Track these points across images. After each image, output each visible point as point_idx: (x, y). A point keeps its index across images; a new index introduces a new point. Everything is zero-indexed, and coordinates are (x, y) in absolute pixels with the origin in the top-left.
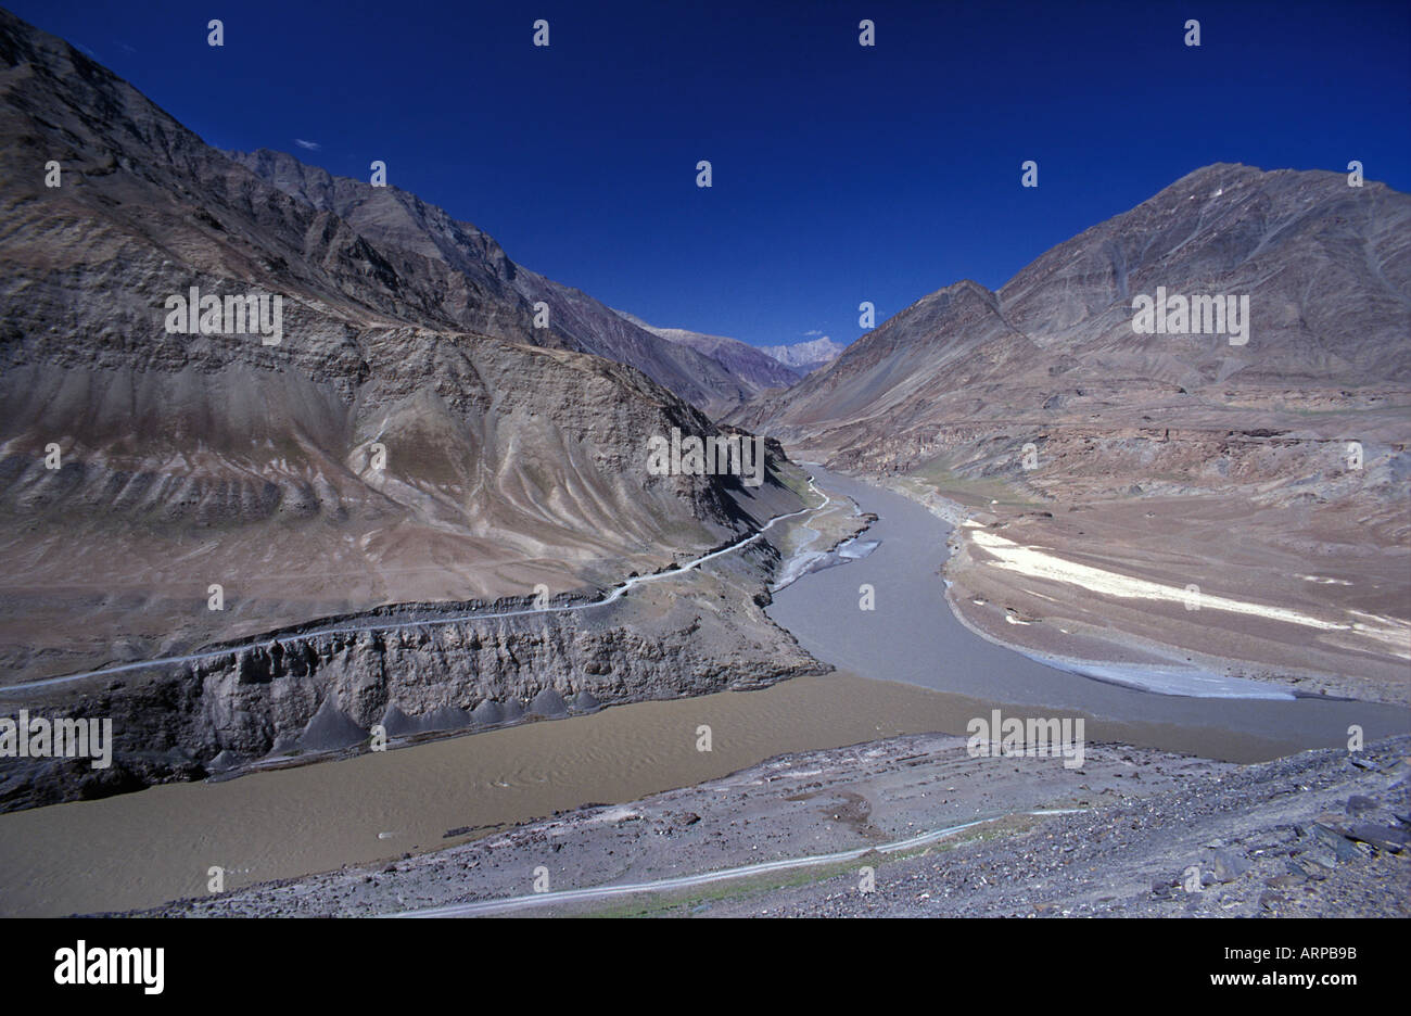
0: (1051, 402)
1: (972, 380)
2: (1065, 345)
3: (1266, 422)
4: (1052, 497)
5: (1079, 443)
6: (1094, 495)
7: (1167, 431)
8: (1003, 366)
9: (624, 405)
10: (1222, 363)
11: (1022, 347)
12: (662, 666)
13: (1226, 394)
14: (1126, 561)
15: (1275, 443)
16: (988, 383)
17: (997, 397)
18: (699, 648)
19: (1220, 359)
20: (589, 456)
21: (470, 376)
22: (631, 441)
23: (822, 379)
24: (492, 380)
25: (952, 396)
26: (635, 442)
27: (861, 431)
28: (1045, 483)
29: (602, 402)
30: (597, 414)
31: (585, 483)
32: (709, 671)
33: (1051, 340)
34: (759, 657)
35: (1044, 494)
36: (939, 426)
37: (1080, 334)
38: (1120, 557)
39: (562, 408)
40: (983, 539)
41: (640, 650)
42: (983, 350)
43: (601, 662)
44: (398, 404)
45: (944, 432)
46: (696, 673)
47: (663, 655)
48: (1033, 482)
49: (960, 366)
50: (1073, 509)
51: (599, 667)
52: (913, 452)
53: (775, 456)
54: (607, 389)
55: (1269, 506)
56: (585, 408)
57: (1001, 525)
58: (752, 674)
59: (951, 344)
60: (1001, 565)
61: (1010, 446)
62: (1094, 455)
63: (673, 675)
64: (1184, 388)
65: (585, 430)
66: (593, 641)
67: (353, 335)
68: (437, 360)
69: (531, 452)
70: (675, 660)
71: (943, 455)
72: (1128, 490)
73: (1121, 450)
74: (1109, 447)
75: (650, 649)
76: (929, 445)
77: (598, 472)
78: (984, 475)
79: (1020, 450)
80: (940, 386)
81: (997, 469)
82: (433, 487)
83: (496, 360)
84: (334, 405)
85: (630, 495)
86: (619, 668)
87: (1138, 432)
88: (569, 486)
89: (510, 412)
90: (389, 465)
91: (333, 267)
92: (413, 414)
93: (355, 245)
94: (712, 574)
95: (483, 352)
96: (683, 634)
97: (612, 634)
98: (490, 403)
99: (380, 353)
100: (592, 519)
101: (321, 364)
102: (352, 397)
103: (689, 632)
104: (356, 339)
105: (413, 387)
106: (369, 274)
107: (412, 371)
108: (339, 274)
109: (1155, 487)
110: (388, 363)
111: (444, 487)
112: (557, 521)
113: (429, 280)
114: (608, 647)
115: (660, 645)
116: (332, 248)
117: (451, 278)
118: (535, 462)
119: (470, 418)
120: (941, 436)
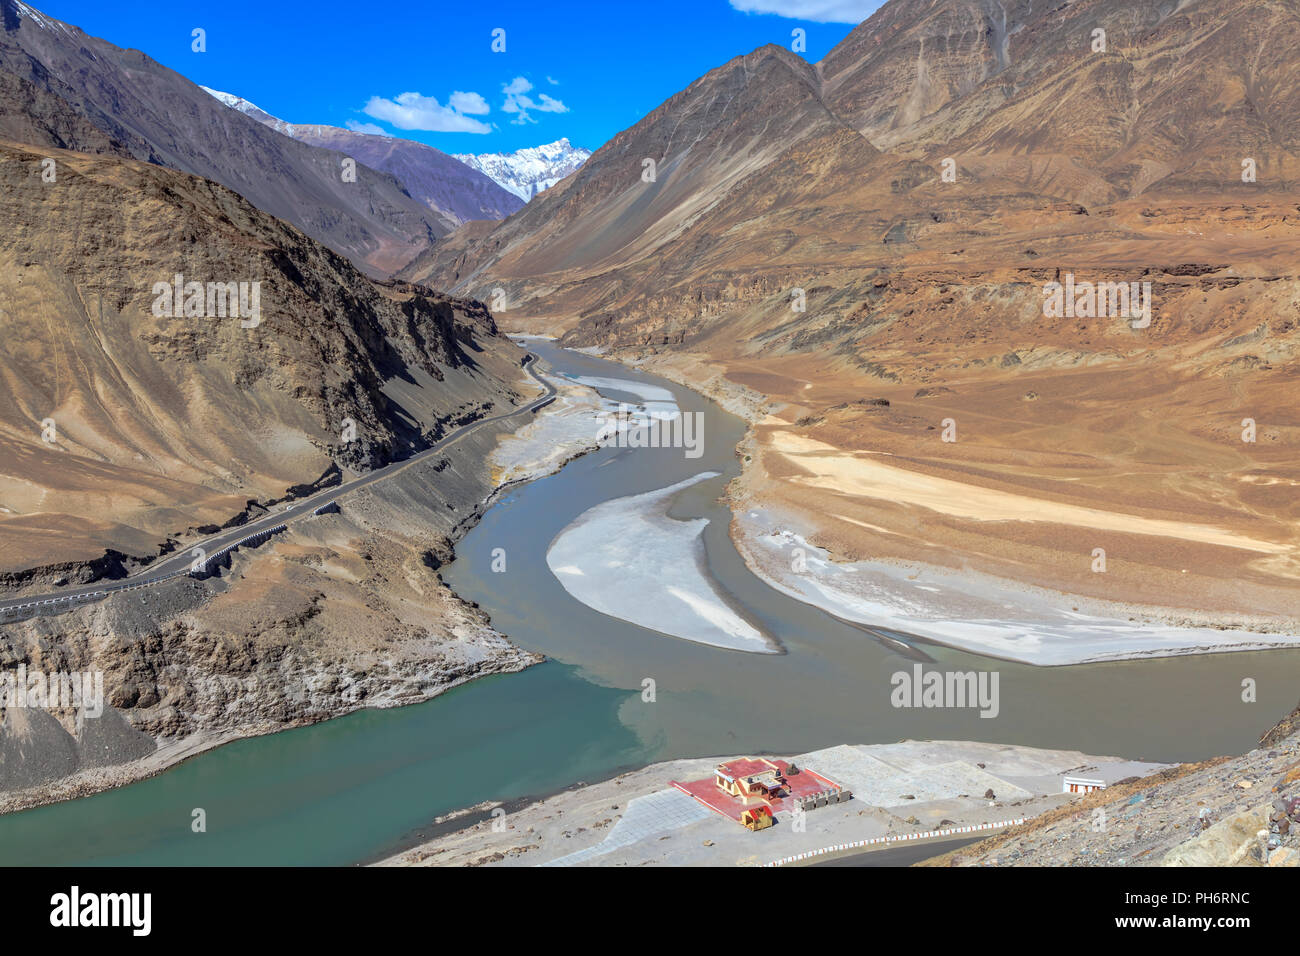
0: (894, 232)
1: (780, 203)
2: (915, 146)
3: (1198, 255)
4: (892, 376)
5: (933, 293)
6: (953, 370)
7: (1058, 271)
8: (825, 180)
9: (198, 246)
10: (1138, 168)
11: (852, 150)
12: (251, 682)
13: (1143, 214)
15: (1207, 285)
16: (802, 206)
17: (815, 226)
18: (319, 645)
19: (1136, 162)
20: (136, 334)
23: (554, 204)
25: (750, 228)
27: (615, 285)
28: (883, 356)
29: (160, 241)
30: (148, 263)
33: (897, 138)
34: (423, 649)
35: (880, 372)
36: (729, 274)
37: (938, 128)
38: (985, 461)
39: (85, 253)
40: (788, 444)
41: (213, 659)
42: (796, 155)
43: (140, 686)
45: (736, 283)
46: (312, 687)
47: (254, 662)
48: (866, 355)
49: (759, 181)
50: (922, 392)
51: (136, 696)
52: (691, 316)
53: (478, 328)
54: (166, 220)
55: (1198, 376)
56: (128, 252)
57: (815, 421)
60: (810, 482)
61: (833, 301)
62: (954, 309)
63: (272, 694)
64: (1087, 207)
65: (130, 291)
66: (125, 651)
69: (27, 331)
70: (275, 669)
71: (734, 318)
72: (1000, 361)
73: (993, 302)
74: (975, 298)
75: (230, 655)
76: (714, 304)
77: (153, 362)
78: (795, 346)
79: (848, 307)
80: (733, 212)
81: (813, 336)
85: (213, 399)
86: (175, 692)
87: (1016, 274)
88: (100, 388)
94: (355, 519)
96: (289, 624)
97: (162, 636)
100: (140, 443)
103: (302, 620)
109: (1040, 354)
112: (76, 449)
114: (154, 658)
115: (249, 649)
118: (34, 348)
120: (732, 290)
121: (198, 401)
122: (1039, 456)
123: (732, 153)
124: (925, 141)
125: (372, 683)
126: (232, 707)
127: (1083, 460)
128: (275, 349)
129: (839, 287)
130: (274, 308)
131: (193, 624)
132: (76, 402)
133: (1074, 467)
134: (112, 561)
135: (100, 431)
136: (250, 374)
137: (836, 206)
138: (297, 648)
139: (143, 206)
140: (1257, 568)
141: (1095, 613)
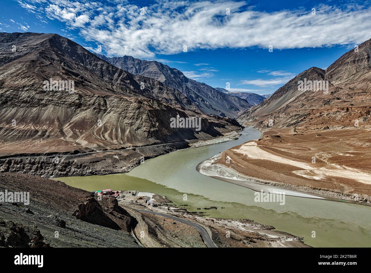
0: (327, 102)
1: (305, 99)
2: (343, 84)
4: (297, 132)
14: (279, 149)
17: (309, 102)
18: (93, 166)
20: (124, 123)
21: (103, 105)
23: (267, 102)
24: (109, 105)
29: (133, 109)
30: (131, 112)
31: (119, 129)
32: (92, 172)
33: (339, 83)
37: (349, 80)
40: (249, 144)
41: (75, 166)
43: (63, 168)
44: (83, 112)
45: (282, 114)
46: (87, 172)
48: (297, 128)
54: (135, 106)
56: (129, 111)
57: (261, 140)
58: (103, 173)
61: (299, 117)
62: (321, 118)
65: (127, 116)
67: (80, 96)
68: (96, 101)
69: (109, 122)
70: (84, 169)
71: (281, 121)
72: (323, 128)
73: (331, 116)
74: (327, 115)
75: (78, 166)
76: (277, 119)
77: (125, 126)
78: (288, 126)
79: (301, 118)
80: (296, 101)
81: (291, 124)
82: (78, 131)
83: (112, 101)
84: (70, 113)
85: (130, 132)
86: (68, 170)
87: (337, 109)
88: (114, 130)
89: (110, 113)
90: (72, 126)
91: (119, 83)
92: (85, 114)
93: (126, 76)
94: (138, 151)
95: (110, 99)
96: (90, 163)
97: (70, 162)
98: (106, 111)
99: (85, 101)
100: (113, 138)
101: (70, 104)
102: (75, 111)
103: (94, 162)
104: (81, 98)
105: (88, 108)
106: (128, 84)
107: (90, 104)
108: (120, 84)
109: (334, 127)
110: (85, 103)
111: (81, 131)
112: (103, 138)
113: (150, 84)
114: (67, 165)
115: (81, 165)
116: (120, 78)
117: (155, 83)
118: (109, 125)
119: (99, 115)
120: (281, 116)
121: (127, 132)
122: (294, 147)
124: (345, 83)
127: (304, 148)
129: (301, 114)
130: (146, 118)
131: (76, 161)
132: (109, 132)
133: (301, 150)
134: (76, 152)
135: (108, 136)
136: (138, 128)
137: (316, 98)
138: (89, 166)
139: (134, 104)
140: (294, 172)
141: (242, 177)
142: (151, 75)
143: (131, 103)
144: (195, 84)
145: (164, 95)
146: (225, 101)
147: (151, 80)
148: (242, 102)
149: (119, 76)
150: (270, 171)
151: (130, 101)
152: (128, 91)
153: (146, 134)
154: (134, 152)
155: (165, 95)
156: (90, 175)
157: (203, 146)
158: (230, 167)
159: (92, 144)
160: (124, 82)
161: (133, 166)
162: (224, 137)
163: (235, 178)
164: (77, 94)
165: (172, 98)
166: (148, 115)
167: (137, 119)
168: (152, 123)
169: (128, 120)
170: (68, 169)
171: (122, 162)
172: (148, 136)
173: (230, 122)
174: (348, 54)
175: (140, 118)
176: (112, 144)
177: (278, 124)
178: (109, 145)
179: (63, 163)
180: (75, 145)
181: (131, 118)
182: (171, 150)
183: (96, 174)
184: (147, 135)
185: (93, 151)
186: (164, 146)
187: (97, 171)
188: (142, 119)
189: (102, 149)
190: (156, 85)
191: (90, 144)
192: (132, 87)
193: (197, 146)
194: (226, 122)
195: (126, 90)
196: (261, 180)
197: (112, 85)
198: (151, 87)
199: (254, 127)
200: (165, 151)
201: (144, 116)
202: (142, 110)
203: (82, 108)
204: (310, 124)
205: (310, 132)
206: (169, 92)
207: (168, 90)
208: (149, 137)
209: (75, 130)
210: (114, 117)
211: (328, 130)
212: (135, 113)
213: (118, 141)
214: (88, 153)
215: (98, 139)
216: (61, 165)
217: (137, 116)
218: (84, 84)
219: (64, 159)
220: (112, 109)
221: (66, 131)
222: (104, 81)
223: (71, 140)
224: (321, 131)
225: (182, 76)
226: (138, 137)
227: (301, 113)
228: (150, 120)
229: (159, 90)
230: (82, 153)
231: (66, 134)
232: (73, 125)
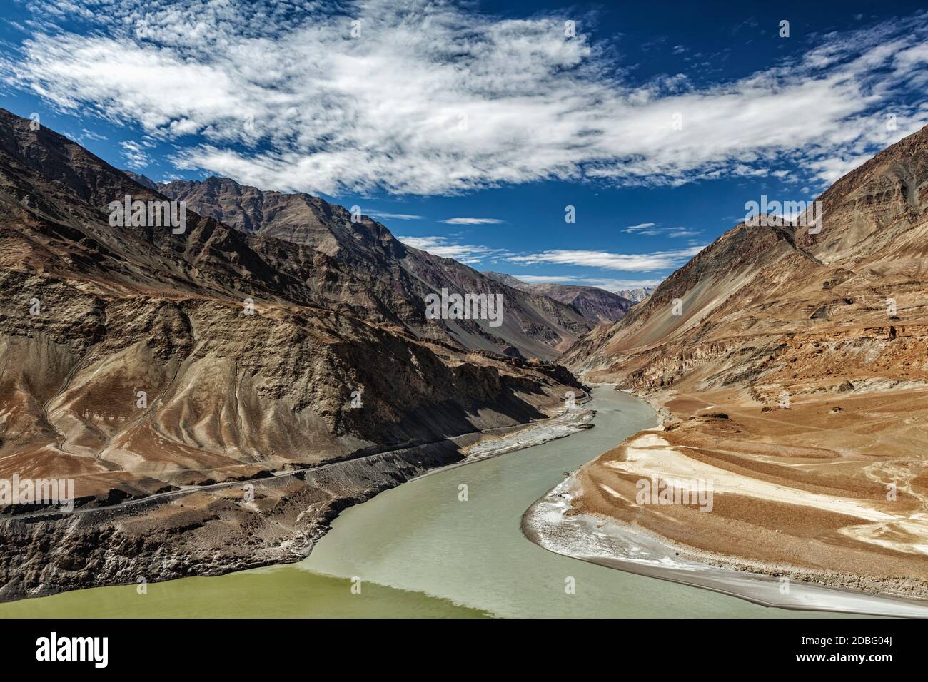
0: (818, 313)
1: (754, 302)
2: (849, 260)
6: (803, 395)
8: (783, 285)
9: (298, 346)
11: (801, 266)
12: (133, 561)
14: (744, 456)
16: (766, 301)
17: (769, 313)
18: (182, 544)
20: (254, 387)
21: (181, 331)
22: (295, 373)
23: (640, 311)
24: (200, 332)
25: (734, 317)
26: (299, 373)
27: (658, 353)
29: (281, 342)
30: (273, 353)
31: (240, 410)
32: (179, 564)
33: (839, 257)
37: (864, 248)
39: (247, 350)
40: (643, 442)
41: (119, 547)
42: (765, 273)
43: (75, 558)
44: (113, 357)
45: (701, 348)
46: (164, 566)
47: (139, 550)
48: (758, 387)
49: (746, 290)
51: (73, 563)
52: (677, 368)
54: (287, 333)
56: (266, 349)
57: (673, 428)
58: (221, 567)
59: (747, 270)
61: (754, 356)
62: (822, 357)
65: (261, 366)
67: (100, 305)
68: (157, 319)
69: (205, 387)
70: (150, 555)
71: (700, 369)
72: (838, 388)
73: (848, 351)
74: (837, 349)
75: (128, 545)
76: (689, 361)
77: (257, 400)
78: (726, 383)
79: (760, 358)
80: (729, 308)
81: (736, 377)
82: (102, 419)
83: (208, 316)
84: (66, 360)
85: (276, 417)
86: (92, 563)
87: (863, 331)
88: (223, 413)
89: (204, 356)
90: (76, 404)
91: (204, 258)
92: (120, 364)
93: (226, 240)
94: (312, 481)
95: (201, 310)
96: (172, 532)
97: (99, 533)
98: (191, 350)
99: (116, 318)
100: (225, 439)
101: (66, 330)
102: (83, 353)
103: (182, 530)
104: (103, 309)
105: (130, 343)
106: (234, 261)
107: (134, 330)
108: (208, 263)
109: (867, 383)
110: (118, 325)
111: (111, 419)
112: (190, 442)
113: (298, 262)
114: (90, 544)
115: (140, 543)
116: (207, 244)
117: (316, 258)
118: (204, 395)
119: (169, 363)
120: (699, 352)
121: (268, 418)
122: (790, 450)
123: (737, 275)
124: (854, 257)
125: (199, 567)
126: (119, 573)
127: (820, 452)
128: (320, 391)
129: (757, 346)
130: (326, 371)
131: (119, 527)
132: (207, 420)
133: (811, 457)
134: (116, 496)
135: (208, 433)
136: (302, 405)
137: (784, 300)
138: (168, 545)
139: (281, 327)
140: (845, 531)
141: (688, 558)
142: (295, 235)
143: (272, 322)
144: (427, 261)
145: (342, 294)
146: (515, 312)
147: (300, 251)
148: (564, 312)
149: (204, 237)
150: (770, 532)
151: (267, 316)
152: (237, 285)
153: (329, 422)
154: (301, 483)
155: (345, 297)
156: (174, 578)
157: (500, 454)
158: (634, 523)
159: (160, 465)
160: (221, 257)
161: (311, 537)
162: (550, 422)
163: (667, 563)
164: (90, 296)
165: (369, 303)
166: (331, 361)
167: (296, 374)
168: (344, 387)
169: (266, 379)
170: (95, 558)
171: (272, 521)
172: (335, 429)
173: (552, 375)
174: (848, 180)
175: (307, 371)
176: (225, 461)
177: (693, 377)
178: (217, 466)
179: (76, 539)
180: (105, 470)
181: (276, 372)
182: (411, 473)
183: (194, 573)
184: (332, 427)
185: (169, 489)
186: (388, 460)
187: (196, 562)
188: (311, 375)
189: (198, 480)
190: (318, 266)
191: (153, 464)
192: (245, 272)
193: (483, 455)
194: (542, 376)
195: (232, 282)
196: (757, 565)
197: (185, 265)
198: (302, 271)
199: (618, 388)
200: (395, 476)
201: (319, 365)
202: (309, 344)
203: (109, 342)
204: (795, 377)
205: (802, 400)
206: (358, 286)
207: (352, 281)
208: (339, 431)
209: (91, 418)
210: (218, 370)
211: (852, 392)
212: (288, 354)
213: (242, 451)
214: (153, 497)
215: (175, 445)
216: (67, 548)
217: (297, 364)
218: (102, 263)
219: (76, 522)
220: (211, 344)
221: (59, 421)
222: (159, 254)
223: (83, 452)
224: (833, 395)
225: (387, 238)
226: (305, 433)
227: (758, 343)
228: (337, 376)
229: (327, 279)
230: (136, 498)
231: (62, 433)
232: (82, 400)
